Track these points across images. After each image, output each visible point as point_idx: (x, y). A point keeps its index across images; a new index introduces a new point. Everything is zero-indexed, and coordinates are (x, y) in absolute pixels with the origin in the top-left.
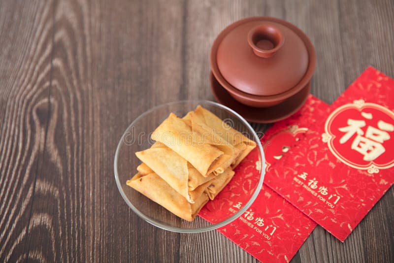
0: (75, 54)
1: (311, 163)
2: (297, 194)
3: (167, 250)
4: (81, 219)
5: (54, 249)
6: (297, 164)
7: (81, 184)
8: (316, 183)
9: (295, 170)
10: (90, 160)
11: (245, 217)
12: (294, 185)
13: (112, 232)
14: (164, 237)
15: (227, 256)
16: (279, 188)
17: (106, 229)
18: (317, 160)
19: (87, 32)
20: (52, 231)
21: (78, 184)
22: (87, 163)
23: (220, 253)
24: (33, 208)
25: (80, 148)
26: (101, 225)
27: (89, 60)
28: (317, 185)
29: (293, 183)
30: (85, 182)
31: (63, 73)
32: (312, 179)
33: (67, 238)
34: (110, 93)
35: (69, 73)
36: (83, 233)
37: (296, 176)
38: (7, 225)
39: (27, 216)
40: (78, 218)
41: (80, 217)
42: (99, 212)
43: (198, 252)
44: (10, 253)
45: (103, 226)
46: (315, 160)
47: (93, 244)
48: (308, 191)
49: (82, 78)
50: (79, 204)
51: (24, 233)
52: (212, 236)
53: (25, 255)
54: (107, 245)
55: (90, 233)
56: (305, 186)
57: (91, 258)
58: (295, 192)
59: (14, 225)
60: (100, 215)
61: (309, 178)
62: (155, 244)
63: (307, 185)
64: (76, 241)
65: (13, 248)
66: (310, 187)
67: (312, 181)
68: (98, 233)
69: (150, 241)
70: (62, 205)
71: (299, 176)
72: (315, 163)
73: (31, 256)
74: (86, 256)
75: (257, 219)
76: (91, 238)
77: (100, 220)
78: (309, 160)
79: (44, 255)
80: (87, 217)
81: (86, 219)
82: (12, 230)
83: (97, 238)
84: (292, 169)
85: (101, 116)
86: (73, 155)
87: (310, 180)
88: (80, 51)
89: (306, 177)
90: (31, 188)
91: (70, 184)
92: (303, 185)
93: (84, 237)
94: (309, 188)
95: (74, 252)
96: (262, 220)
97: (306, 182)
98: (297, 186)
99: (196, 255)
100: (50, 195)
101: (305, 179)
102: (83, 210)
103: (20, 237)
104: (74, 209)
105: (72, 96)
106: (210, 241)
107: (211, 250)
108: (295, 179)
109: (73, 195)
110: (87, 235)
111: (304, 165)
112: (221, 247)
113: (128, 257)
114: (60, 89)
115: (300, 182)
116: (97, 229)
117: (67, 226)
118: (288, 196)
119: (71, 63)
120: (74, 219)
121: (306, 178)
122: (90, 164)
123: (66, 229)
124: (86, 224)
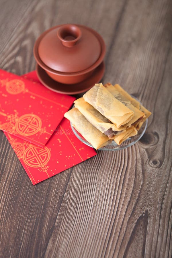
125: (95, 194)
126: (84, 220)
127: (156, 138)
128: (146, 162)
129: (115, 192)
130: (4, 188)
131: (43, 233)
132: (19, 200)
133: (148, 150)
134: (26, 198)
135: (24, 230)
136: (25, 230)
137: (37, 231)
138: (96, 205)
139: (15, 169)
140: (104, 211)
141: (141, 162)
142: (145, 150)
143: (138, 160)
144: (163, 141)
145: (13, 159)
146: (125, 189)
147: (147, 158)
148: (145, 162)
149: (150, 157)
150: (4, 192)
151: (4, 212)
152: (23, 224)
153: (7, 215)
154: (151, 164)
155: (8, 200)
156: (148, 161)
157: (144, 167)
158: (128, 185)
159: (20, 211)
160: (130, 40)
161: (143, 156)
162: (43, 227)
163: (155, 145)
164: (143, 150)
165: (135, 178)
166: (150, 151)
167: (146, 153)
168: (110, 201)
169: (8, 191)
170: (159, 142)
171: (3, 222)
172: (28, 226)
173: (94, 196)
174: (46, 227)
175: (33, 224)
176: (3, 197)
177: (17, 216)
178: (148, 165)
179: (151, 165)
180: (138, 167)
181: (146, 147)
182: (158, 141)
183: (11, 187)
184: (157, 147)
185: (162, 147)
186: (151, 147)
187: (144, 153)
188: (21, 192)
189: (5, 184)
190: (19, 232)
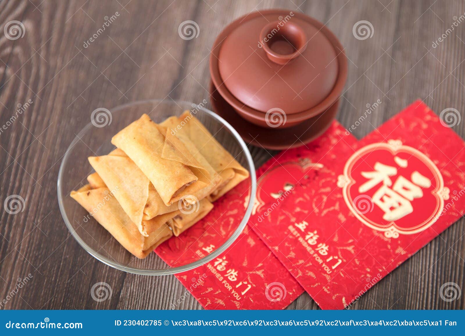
0: (52, 17)
1: (316, 210)
2: (288, 248)
4: (6, 229)
6: (298, 209)
7: (17, 184)
8: (315, 238)
9: (294, 216)
10: (37, 155)
11: (215, 265)
12: (287, 235)
13: (42, 253)
14: (106, 272)
16: (267, 236)
17: (34, 248)
18: (324, 209)
21: (14, 183)
22: (32, 159)
25: (28, 138)
26: (29, 241)
27: (67, 29)
28: (316, 240)
29: (286, 233)
30: (24, 183)
32: (312, 231)
34: (82, 74)
35: (38, 41)
37: (293, 224)
41: (7, 226)
42: (31, 224)
43: (144, 299)
45: (32, 244)
46: (323, 207)
47: (14, 262)
48: (304, 247)
49: (52, 49)
52: (167, 282)
55: (14, 248)
56: (301, 239)
58: (286, 244)
60: (32, 228)
61: (308, 229)
62: (92, 279)
63: (304, 238)
66: (307, 241)
67: (311, 234)
68: (23, 250)
69: (86, 273)
71: (296, 225)
72: (321, 211)
75: (230, 270)
76: (14, 254)
77: (30, 235)
78: (314, 206)
80: (15, 227)
81: (13, 230)
83: (21, 256)
84: (290, 214)
85: (64, 102)
86: (16, 146)
87: (309, 233)
88: (58, 15)
89: (305, 227)
91: (4, 181)
92: (298, 237)
94: (306, 243)
96: (235, 274)
97: (303, 234)
98: (291, 237)
99: (141, 302)
101: (303, 230)
105: (34, 70)
106: (163, 288)
108: (291, 228)
111: (306, 212)
113: (54, 287)
114: (22, 59)
115: (295, 233)
116: (24, 245)
118: (277, 248)
119: (44, 29)
121: (305, 229)
122: (35, 161)
124: (11, 235)
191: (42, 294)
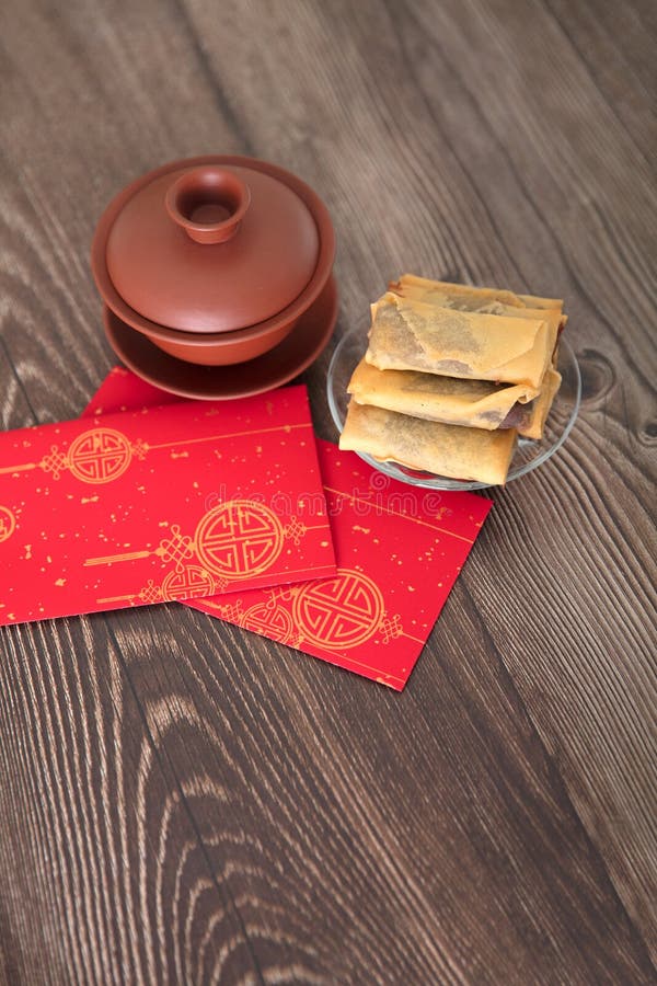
3: (478, 674)
5: (231, 762)
13: (339, 681)
14: (457, 650)
15: (610, 639)
17: (322, 680)
19: (59, 283)
20: (208, 727)
23: (593, 637)
24: (139, 694)
26: (306, 676)
31: (53, 388)
33: (247, 729)
36: (278, 707)
38: (103, 749)
39: (134, 713)
40: (249, 680)
41: (252, 675)
43: (545, 653)
44: (142, 802)
45: (314, 677)
47: (311, 720)
50: (236, 650)
51: (147, 751)
53: (175, 795)
54: (341, 710)
55: (292, 700)
57: (322, 751)
59: (118, 743)
62: (446, 672)
64: (271, 727)
65: (141, 789)
68: (308, 695)
69: (430, 670)
70: (198, 666)
73: (190, 790)
74: (310, 751)
76: (299, 709)
77: (300, 667)
79: (216, 778)
80: (267, 669)
81: (266, 675)
82: (118, 754)
83: (313, 706)
90: (111, 654)
93: (283, 714)
95: (278, 750)
99: (544, 659)
100: (160, 655)
102: (251, 660)
103: (142, 760)
104: (228, 664)
107: (570, 638)
109: (212, 636)
110: (288, 707)
112: (588, 625)
113: (400, 718)
116: (303, 686)
117: (233, 705)
120: (241, 686)
123: (236, 712)
124: (272, 685)
125: (578, 609)
126: (608, 690)
127: (601, 364)
128: (630, 441)
129: (622, 570)
130: (327, 751)
131: (539, 795)
132: (397, 754)
133: (609, 408)
134: (411, 738)
135: (481, 822)
136: (484, 819)
137: (518, 800)
138: (607, 634)
139: (309, 681)
140: (637, 635)
141: (618, 452)
142: (600, 414)
143: (608, 452)
144: (622, 360)
145: (279, 659)
146: (640, 544)
147: (625, 431)
148: (628, 446)
149: (629, 423)
150: (338, 761)
151: (388, 812)
152: (466, 808)
153: (400, 814)
154: (647, 439)
155: (366, 775)
156: (633, 438)
157: (637, 457)
158: (638, 531)
159: (428, 781)
160: (299, 136)
161: (610, 430)
162: (523, 780)
163: (613, 384)
164: (599, 417)
165: (640, 501)
166: (617, 408)
167: (611, 421)
168: (631, 601)
169: (345, 750)
170: (618, 370)
171: (408, 838)
172: (484, 804)
173: (582, 614)
174: (532, 775)
175: (492, 792)
176: (346, 776)
177: (433, 800)
178: (642, 448)
179: (649, 443)
180: (622, 468)
181: (598, 404)
182: (612, 368)
183: (345, 737)
184: (622, 386)
185: (633, 379)
186: (609, 397)
187: (605, 422)
188: (385, 732)
189: (322, 741)
190: (474, 832)
191: (391, 736)
